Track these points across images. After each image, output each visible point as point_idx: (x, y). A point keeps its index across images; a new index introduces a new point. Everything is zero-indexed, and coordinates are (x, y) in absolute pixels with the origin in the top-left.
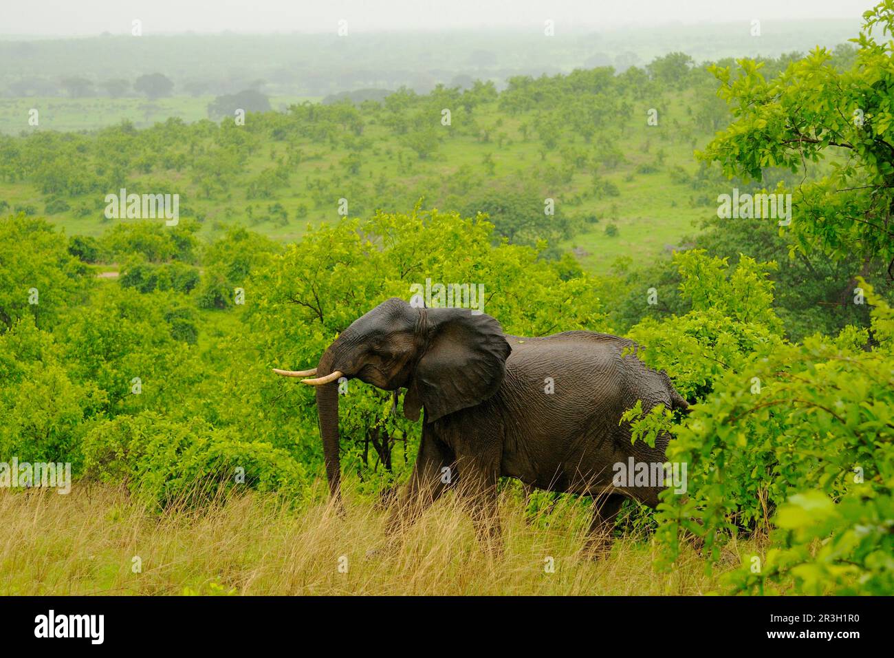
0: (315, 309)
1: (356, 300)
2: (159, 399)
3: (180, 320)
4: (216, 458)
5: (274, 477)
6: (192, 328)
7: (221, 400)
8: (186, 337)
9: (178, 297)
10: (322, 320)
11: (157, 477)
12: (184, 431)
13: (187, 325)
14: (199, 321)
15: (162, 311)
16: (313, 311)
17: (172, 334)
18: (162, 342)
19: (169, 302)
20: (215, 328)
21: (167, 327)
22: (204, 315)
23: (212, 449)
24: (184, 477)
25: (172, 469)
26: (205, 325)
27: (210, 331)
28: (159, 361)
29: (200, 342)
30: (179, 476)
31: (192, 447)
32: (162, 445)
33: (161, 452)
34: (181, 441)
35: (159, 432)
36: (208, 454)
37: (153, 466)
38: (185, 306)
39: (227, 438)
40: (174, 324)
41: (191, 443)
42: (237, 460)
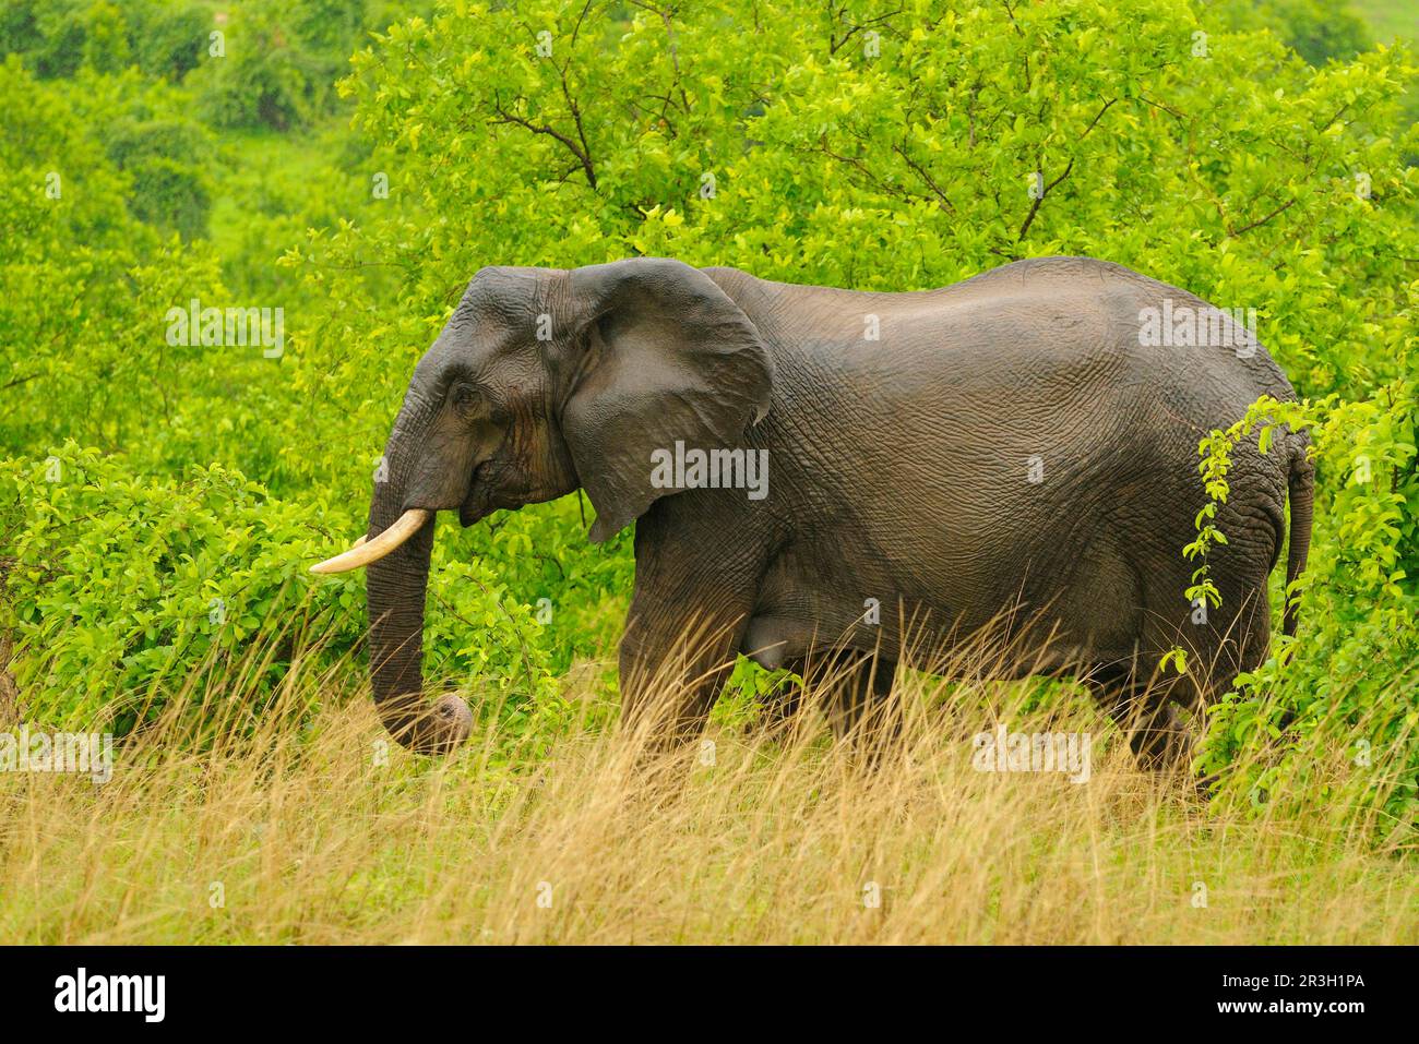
0: (569, 144)
1: (693, 119)
2: (97, 402)
3: (155, 162)
4: (278, 587)
5: (448, 644)
6: (191, 185)
7: (287, 410)
8: (176, 214)
9: (151, 93)
10: (592, 178)
11: (99, 643)
12: (183, 506)
13: (176, 177)
14: (215, 165)
15: (101, 135)
16: (564, 149)
17: (130, 204)
18: (101, 226)
19: (124, 107)
20: (261, 189)
21: (118, 185)
22: (228, 150)
23: (264, 561)
24: (179, 642)
25: (145, 618)
26: (230, 179)
27: (244, 197)
28: (98, 289)
29: (215, 227)
30: (165, 638)
31: (204, 554)
32: (116, 548)
33: (113, 567)
34: (173, 535)
35: (106, 506)
36: (249, 577)
37: (90, 609)
38: (172, 120)
39: (309, 526)
40: (137, 174)
41: (202, 542)
42: (338, 593)
